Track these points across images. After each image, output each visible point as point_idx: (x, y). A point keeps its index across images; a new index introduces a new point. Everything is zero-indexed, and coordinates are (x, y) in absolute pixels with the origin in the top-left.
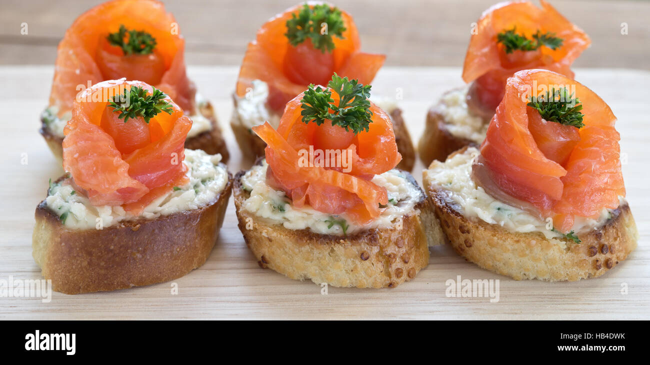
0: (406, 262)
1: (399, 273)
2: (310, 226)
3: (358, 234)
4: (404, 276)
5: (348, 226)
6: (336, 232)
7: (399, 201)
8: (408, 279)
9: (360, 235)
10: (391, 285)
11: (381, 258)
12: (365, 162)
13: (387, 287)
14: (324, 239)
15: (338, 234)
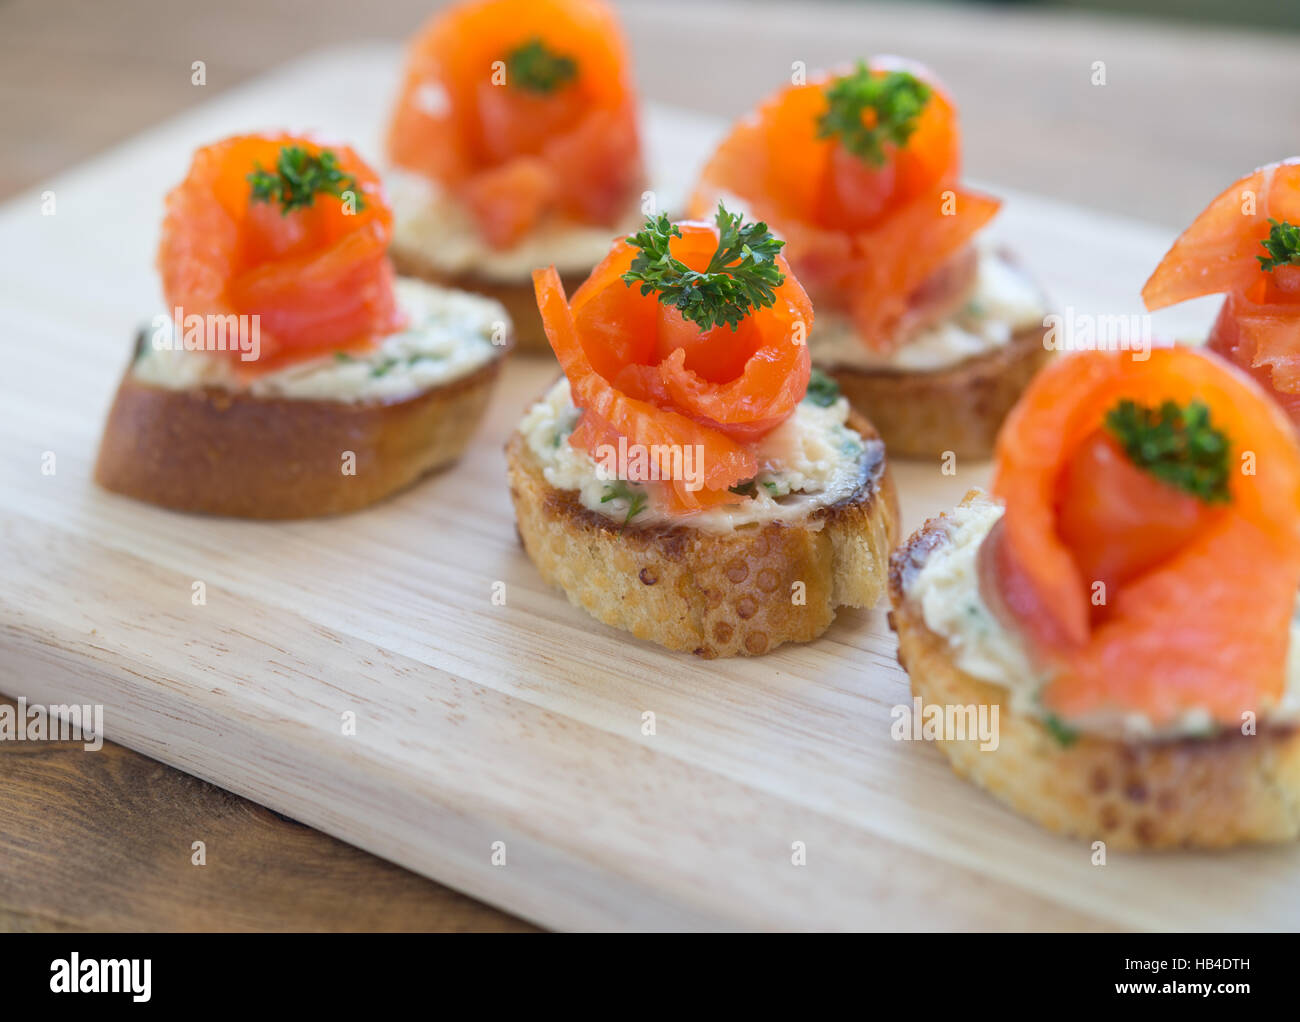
0: (744, 616)
1: (723, 632)
2: (581, 486)
3: (649, 529)
4: (737, 641)
5: (645, 508)
6: (612, 512)
7: (792, 491)
8: (744, 650)
9: (652, 531)
10: (702, 652)
11: (687, 590)
12: (703, 392)
13: (691, 652)
14: (583, 519)
15: (613, 517)
